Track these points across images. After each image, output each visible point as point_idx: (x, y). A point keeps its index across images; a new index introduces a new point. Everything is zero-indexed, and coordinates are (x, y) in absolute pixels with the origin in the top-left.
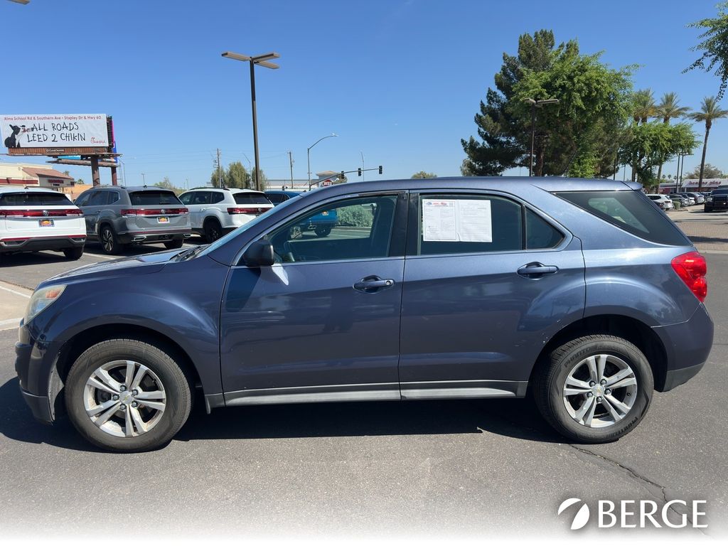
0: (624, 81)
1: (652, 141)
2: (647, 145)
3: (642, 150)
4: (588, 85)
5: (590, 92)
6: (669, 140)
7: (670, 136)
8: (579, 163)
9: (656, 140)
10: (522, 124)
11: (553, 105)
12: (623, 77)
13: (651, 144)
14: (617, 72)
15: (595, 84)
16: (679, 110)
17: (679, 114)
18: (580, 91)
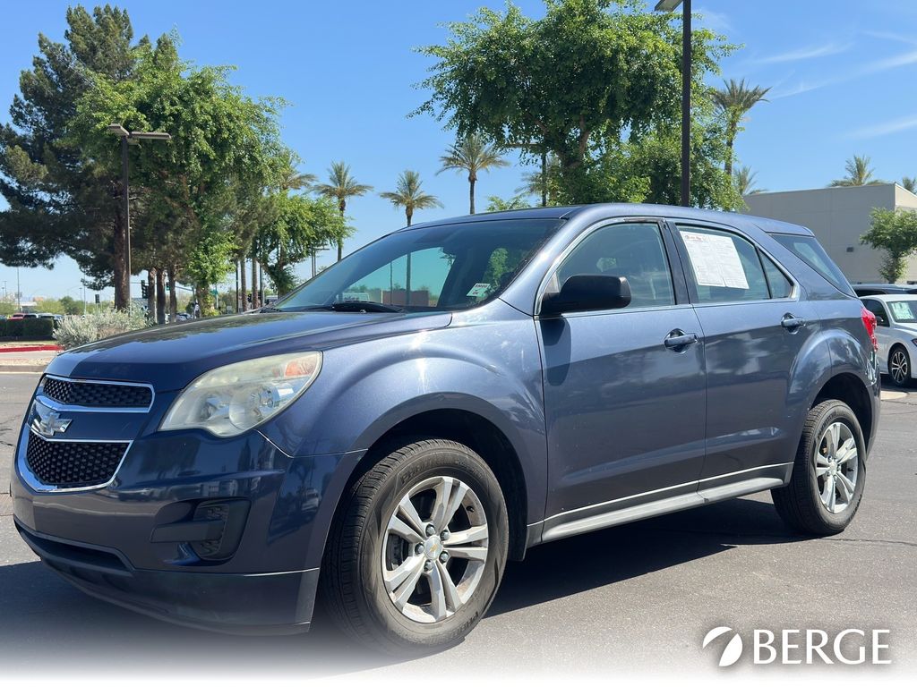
0: (267, 120)
1: (288, 223)
2: (282, 228)
3: (275, 236)
4: (215, 118)
5: (219, 131)
6: (311, 224)
7: (310, 216)
8: (206, 251)
9: (292, 221)
10: (89, 169)
11: (158, 143)
12: (265, 115)
13: (288, 227)
14: (254, 102)
15: (226, 120)
16: (300, 178)
17: (301, 183)
18: (202, 128)
